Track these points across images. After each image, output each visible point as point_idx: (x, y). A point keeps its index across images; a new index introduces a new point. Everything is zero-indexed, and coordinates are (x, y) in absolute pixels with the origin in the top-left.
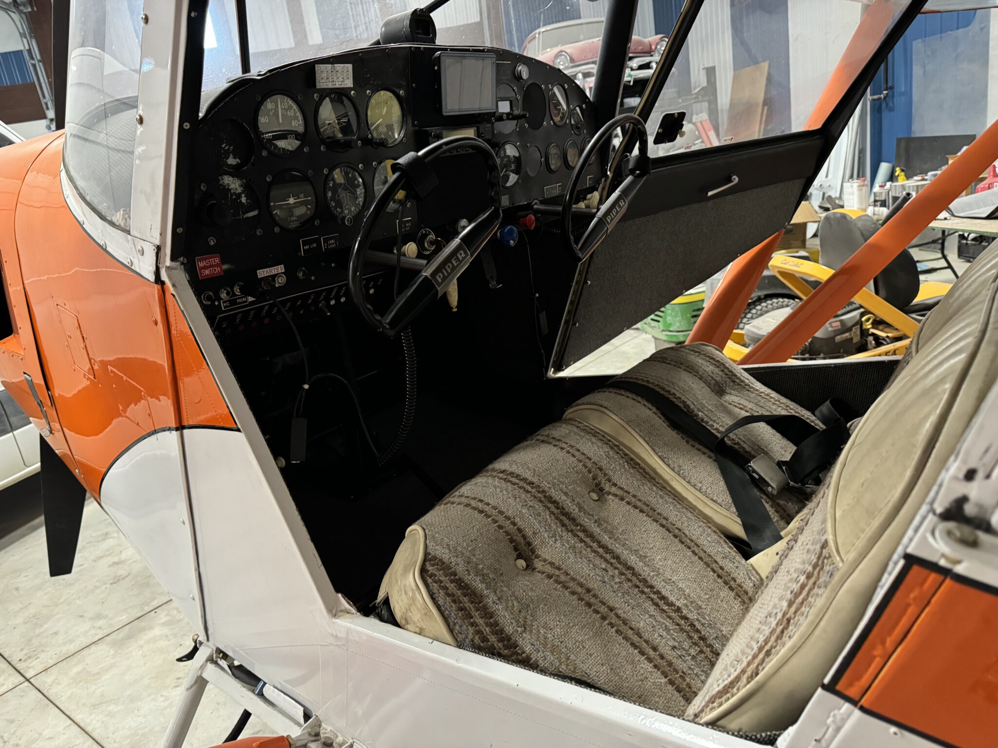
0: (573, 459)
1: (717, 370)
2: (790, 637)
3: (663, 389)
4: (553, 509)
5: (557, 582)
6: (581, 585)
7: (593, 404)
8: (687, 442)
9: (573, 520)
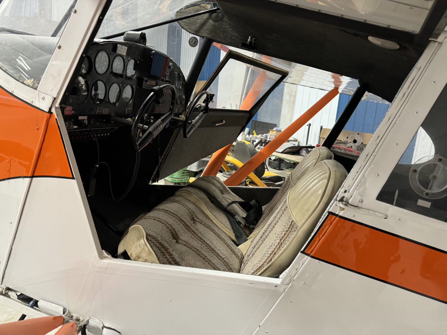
0: (185, 208)
1: (221, 186)
2: (283, 247)
3: (207, 189)
4: (183, 223)
5: (188, 247)
6: (196, 249)
7: (187, 191)
8: (216, 208)
9: (190, 228)
